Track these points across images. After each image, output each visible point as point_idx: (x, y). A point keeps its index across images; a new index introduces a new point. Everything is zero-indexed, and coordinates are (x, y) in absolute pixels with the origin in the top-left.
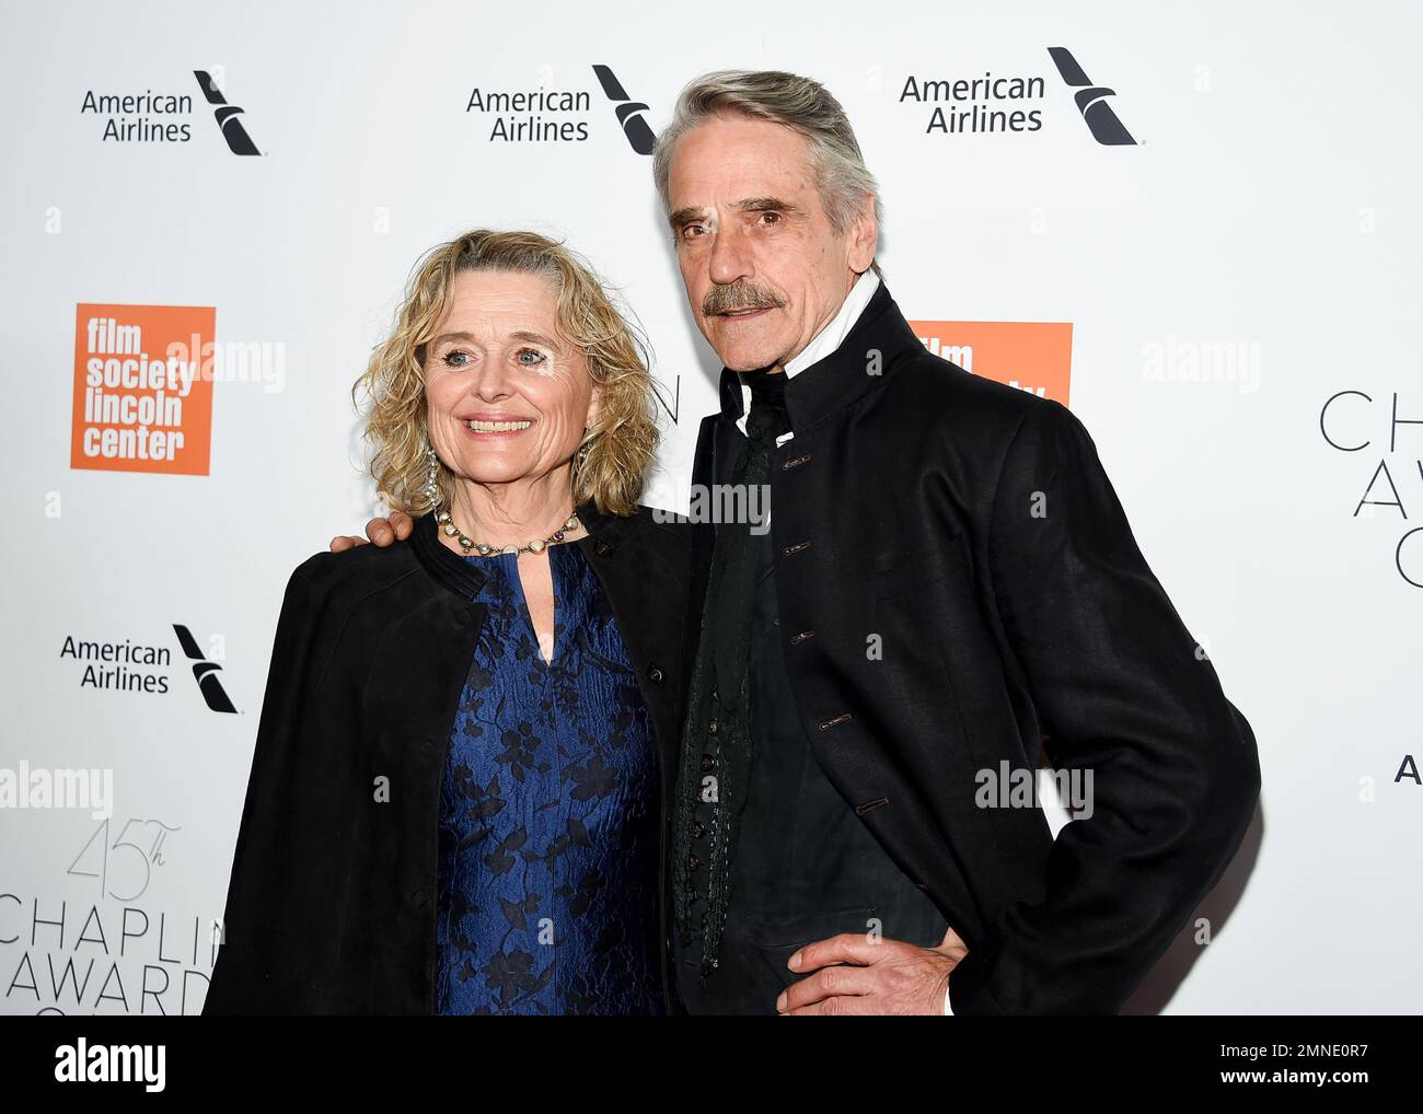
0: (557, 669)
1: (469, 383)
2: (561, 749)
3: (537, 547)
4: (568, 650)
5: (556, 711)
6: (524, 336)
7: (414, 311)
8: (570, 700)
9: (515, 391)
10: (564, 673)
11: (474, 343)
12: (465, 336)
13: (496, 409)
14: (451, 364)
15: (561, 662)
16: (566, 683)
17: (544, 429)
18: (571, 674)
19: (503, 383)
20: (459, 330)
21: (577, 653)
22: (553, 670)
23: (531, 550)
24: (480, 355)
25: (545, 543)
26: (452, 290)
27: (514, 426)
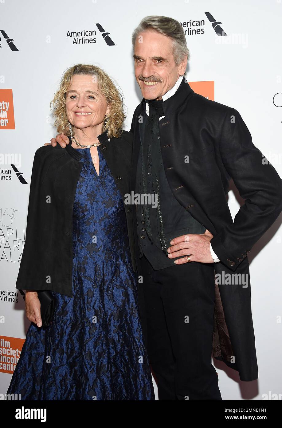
0: (101, 177)
1: (75, 103)
2: (101, 197)
3: (95, 145)
4: (103, 172)
5: (100, 188)
6: (89, 92)
7: (63, 84)
8: (103, 184)
9: (87, 106)
10: (102, 177)
11: (77, 93)
12: (75, 91)
13: (82, 110)
14: (72, 98)
15: (101, 175)
16: (103, 180)
17: (94, 115)
18: (104, 178)
19: (83, 104)
20: (73, 90)
21: (105, 172)
22: (99, 177)
23: (94, 146)
24: (79, 96)
25: (97, 144)
26: (72, 80)
27: (87, 114)
